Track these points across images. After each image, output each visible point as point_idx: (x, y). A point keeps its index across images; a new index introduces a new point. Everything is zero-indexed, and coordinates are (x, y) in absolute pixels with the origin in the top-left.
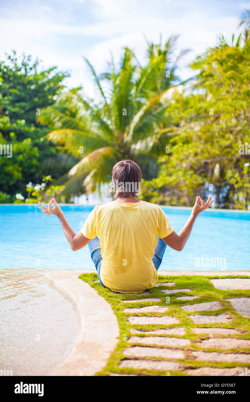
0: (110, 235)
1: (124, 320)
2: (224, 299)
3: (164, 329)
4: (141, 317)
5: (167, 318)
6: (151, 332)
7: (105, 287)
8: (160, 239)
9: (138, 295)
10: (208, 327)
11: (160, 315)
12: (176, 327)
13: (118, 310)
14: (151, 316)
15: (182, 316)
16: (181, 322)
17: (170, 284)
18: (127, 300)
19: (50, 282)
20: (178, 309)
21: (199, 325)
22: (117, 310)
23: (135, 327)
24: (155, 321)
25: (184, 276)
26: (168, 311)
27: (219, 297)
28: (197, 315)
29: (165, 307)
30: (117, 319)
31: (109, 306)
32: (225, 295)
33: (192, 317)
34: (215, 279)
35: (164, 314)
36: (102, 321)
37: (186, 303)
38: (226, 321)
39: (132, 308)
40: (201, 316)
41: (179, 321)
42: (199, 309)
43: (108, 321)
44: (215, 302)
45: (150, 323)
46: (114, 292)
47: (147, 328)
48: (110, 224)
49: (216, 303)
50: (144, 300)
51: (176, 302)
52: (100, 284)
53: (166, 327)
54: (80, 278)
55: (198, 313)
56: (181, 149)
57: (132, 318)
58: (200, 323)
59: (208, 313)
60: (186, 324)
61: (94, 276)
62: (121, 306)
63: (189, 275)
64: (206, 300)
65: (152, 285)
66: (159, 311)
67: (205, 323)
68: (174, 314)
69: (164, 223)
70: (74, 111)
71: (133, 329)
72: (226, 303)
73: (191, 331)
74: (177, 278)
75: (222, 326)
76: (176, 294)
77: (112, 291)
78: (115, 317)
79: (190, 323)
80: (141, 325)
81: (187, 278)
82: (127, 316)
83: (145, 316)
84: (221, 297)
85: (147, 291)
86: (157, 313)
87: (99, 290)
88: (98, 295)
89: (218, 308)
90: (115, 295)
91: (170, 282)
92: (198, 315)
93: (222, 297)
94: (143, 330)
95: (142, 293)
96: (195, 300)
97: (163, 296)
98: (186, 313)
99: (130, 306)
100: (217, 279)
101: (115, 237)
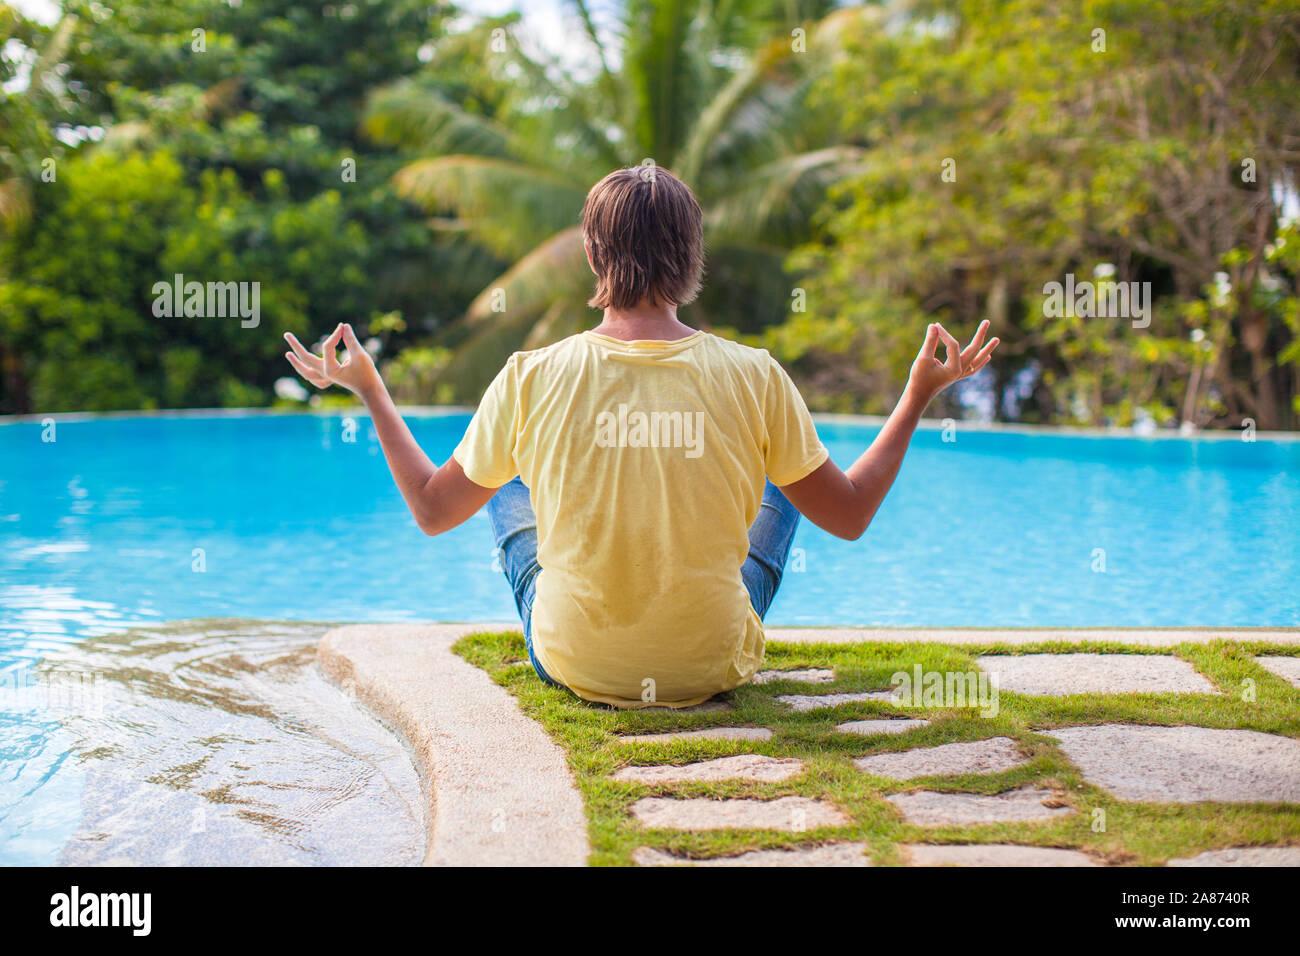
0: (569, 472)
1: (613, 810)
2: (1032, 728)
3: (780, 847)
4: (686, 801)
5: (794, 803)
6: (725, 859)
7: (550, 682)
8: (774, 492)
9: (683, 714)
10: (967, 838)
11: (766, 794)
12: (833, 841)
13: (593, 770)
14: (730, 794)
15: (856, 796)
16: (853, 821)
17: (812, 676)
18: (634, 734)
19: (339, 667)
20: (840, 768)
21: (927, 831)
22: (589, 770)
23: (657, 840)
24: (742, 816)
25: (870, 644)
26: (800, 777)
27: (1014, 720)
28: (922, 793)
29: (787, 762)
30: (587, 807)
31: (558, 758)
32: (1035, 716)
33: (899, 800)
34: (993, 654)
35: (782, 788)
36: (520, 815)
37: (878, 746)
38: (1042, 818)
39: (653, 764)
40: (939, 795)
41: (846, 815)
42: (929, 770)
43: (545, 815)
44: (996, 739)
45: (723, 824)
46: (585, 702)
47: (706, 843)
48: (572, 426)
49: (1000, 744)
50: (702, 732)
51: (836, 742)
52: (532, 673)
53: (788, 839)
54: (457, 650)
55: (924, 786)
56: (867, 222)
57: (648, 802)
58: (932, 825)
59: (965, 783)
60: (875, 827)
61: (514, 645)
62: (608, 755)
63: (889, 640)
64: (959, 734)
65: (742, 674)
66: (764, 776)
67: (955, 826)
68: (827, 788)
69: (789, 425)
70: (490, 93)
71: (647, 849)
72: (1041, 744)
73: (896, 855)
74: (844, 650)
75: (1027, 836)
76: (836, 711)
77: (577, 699)
78: (576, 800)
79: (891, 823)
80: (684, 834)
81: (884, 652)
82: (630, 795)
83: (703, 794)
84: (1020, 721)
85: (720, 698)
86: (756, 783)
87: (526, 693)
88: (519, 715)
89: (1009, 764)
90: (588, 712)
91: (816, 668)
92: (925, 790)
93: (1023, 724)
94: (689, 854)
95: (698, 705)
96: (912, 732)
97: (782, 719)
98: (873, 785)
99: (646, 755)
100: (1001, 654)
101: (590, 480)
